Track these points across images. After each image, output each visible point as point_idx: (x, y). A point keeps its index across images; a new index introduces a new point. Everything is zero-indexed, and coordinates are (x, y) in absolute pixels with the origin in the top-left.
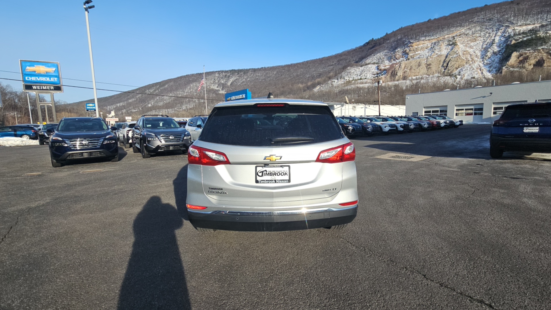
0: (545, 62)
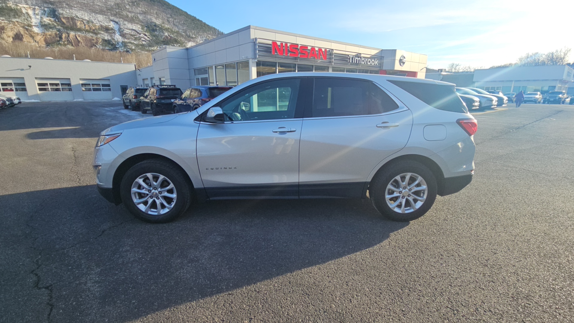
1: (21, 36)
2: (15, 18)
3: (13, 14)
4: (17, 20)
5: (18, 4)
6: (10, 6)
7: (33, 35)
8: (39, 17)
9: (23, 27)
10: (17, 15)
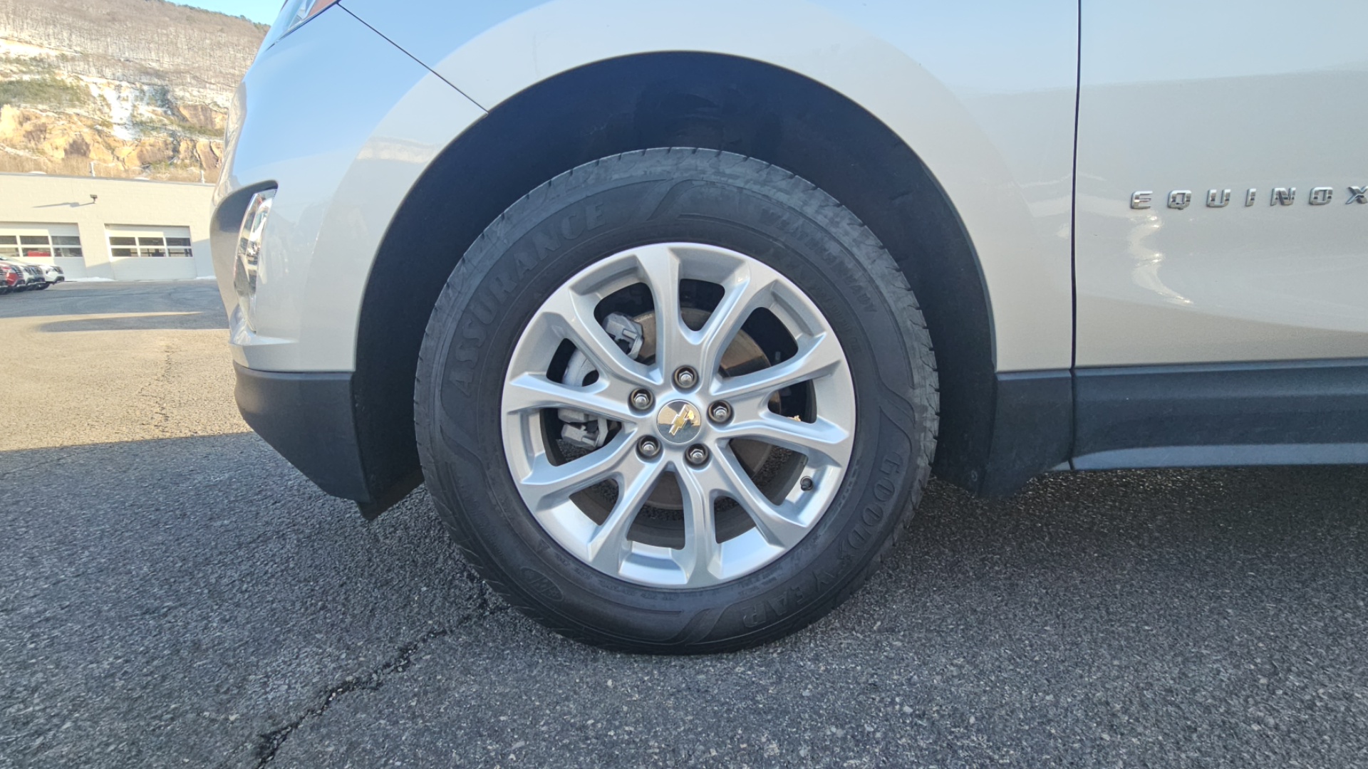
0: (91, 148)
1: (84, 147)
2: (74, 106)
3: (68, 98)
4: (77, 110)
5: (80, 76)
6: (62, 81)
7: (113, 144)
8: (128, 105)
9: (91, 127)
10: (78, 100)
